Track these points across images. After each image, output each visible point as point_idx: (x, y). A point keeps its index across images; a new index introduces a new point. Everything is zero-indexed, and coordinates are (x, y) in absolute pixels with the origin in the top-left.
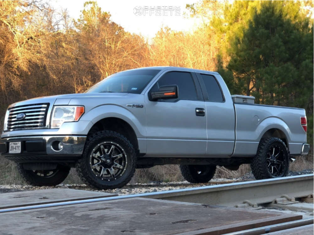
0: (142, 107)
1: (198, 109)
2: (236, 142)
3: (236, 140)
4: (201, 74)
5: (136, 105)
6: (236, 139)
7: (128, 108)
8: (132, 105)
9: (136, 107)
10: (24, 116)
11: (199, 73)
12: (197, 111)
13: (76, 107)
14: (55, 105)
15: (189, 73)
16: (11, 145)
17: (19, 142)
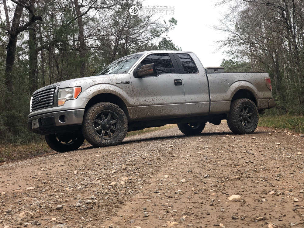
0: (128, 83)
1: (176, 80)
5: (123, 82)
6: (211, 100)
7: (117, 85)
8: (120, 82)
9: (124, 84)
10: (40, 99)
12: (176, 81)
14: (59, 88)
16: (33, 122)
17: (37, 119)
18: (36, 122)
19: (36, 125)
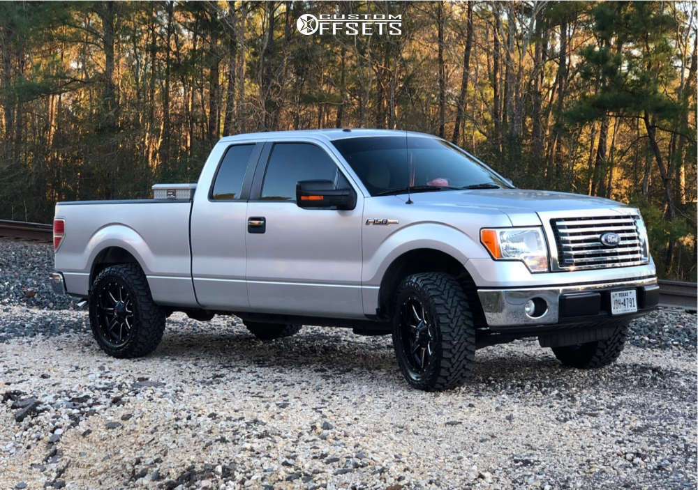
16: (614, 297)
17: (632, 291)
18: (626, 297)
19: (625, 305)
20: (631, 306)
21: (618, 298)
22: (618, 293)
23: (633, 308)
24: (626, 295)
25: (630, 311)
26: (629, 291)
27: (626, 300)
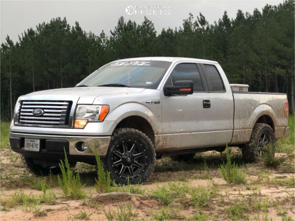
0: (159, 103)
1: (205, 101)
2: (234, 130)
3: (235, 129)
4: (205, 64)
5: (153, 101)
6: (235, 127)
8: (150, 102)
9: (154, 104)
10: (43, 112)
11: (203, 64)
12: (205, 103)
13: (100, 107)
14: (78, 103)
15: (195, 65)
16: (27, 141)
17: (37, 140)
18: (34, 143)
19: (33, 147)
20: (36, 148)
21: (29, 142)
22: (29, 140)
23: (37, 149)
24: (34, 141)
25: (35, 150)
26: (36, 140)
27: (34, 144)
